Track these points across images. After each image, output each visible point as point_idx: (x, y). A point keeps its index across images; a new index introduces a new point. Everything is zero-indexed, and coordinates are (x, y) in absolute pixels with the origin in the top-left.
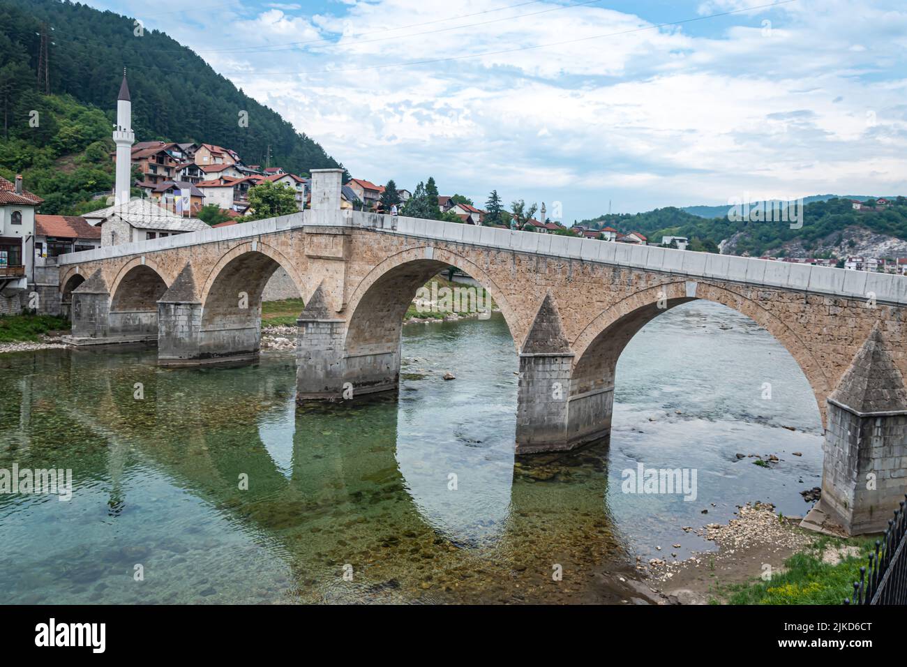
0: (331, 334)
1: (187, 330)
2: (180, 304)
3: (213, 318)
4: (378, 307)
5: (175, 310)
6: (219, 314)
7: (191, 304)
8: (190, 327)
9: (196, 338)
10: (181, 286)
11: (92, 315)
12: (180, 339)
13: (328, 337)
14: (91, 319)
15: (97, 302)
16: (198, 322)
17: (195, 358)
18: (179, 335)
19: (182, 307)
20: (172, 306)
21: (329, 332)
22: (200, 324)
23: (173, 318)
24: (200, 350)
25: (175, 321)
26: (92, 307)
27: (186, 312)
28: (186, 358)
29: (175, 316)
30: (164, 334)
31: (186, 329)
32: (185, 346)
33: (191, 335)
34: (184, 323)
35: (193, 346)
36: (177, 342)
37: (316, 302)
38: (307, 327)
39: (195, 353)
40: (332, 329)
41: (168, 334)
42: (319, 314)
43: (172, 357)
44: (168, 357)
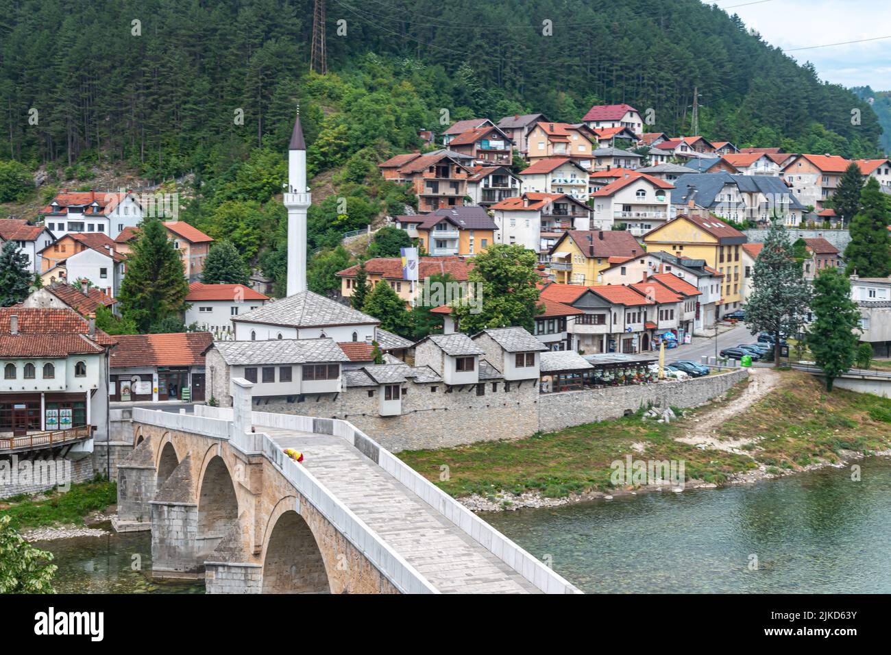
0: (246, 581)
1: (183, 537)
2: (174, 506)
3: (214, 522)
4: (304, 549)
5: (169, 512)
6: (221, 517)
7: (186, 506)
8: (185, 534)
9: (193, 547)
10: (177, 482)
11: (138, 494)
12: (174, 548)
13: (242, 584)
14: (137, 499)
15: (143, 478)
16: (193, 528)
17: (192, 571)
18: (174, 543)
19: (176, 509)
20: (166, 508)
21: (243, 578)
22: (196, 530)
23: (167, 522)
24: (198, 562)
25: (169, 526)
26: (138, 484)
27: (181, 515)
28: (182, 570)
29: (169, 519)
30: (157, 541)
31: (181, 535)
32: (180, 556)
33: (187, 544)
34: (178, 529)
35: (189, 556)
36: (172, 551)
37: (230, 540)
38: (217, 571)
39: (192, 566)
40: (246, 575)
41: (162, 541)
42: (232, 555)
43: (167, 569)
44: (162, 568)
